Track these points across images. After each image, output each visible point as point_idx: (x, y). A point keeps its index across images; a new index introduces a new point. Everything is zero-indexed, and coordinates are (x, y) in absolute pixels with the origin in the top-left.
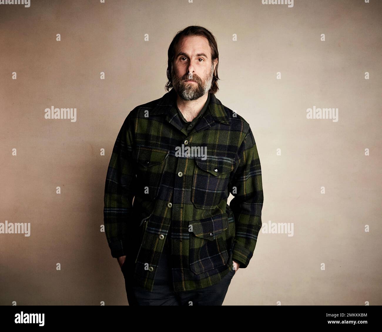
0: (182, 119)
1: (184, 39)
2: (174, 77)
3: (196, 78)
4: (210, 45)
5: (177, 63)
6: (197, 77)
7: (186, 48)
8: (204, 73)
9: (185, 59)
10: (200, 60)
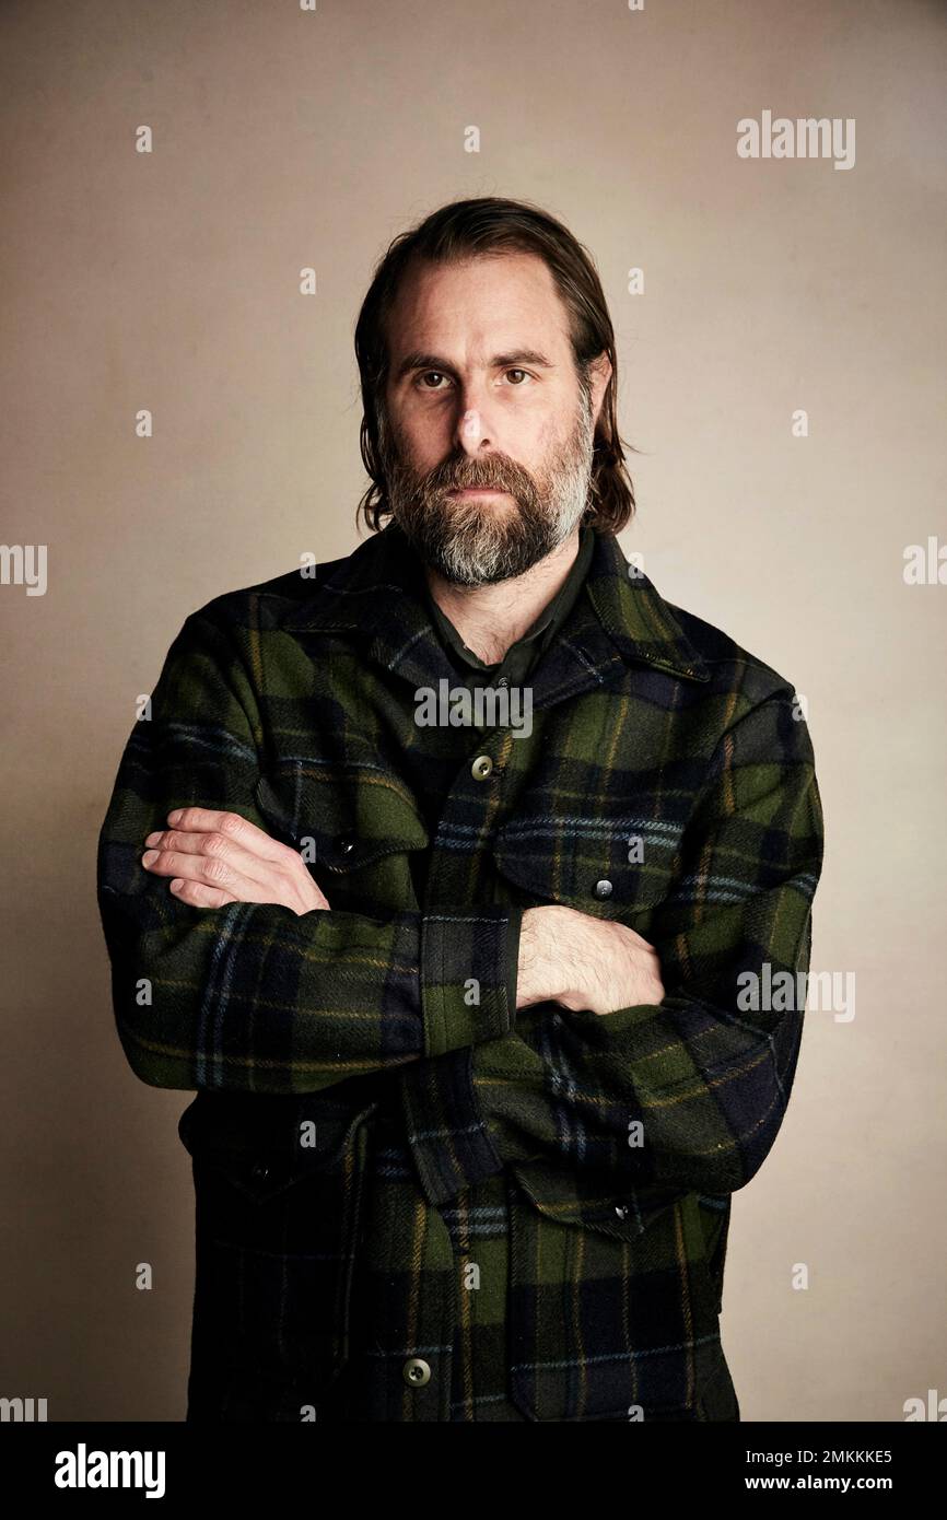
0: (455, 652)
1: (427, 280)
2: (395, 472)
3: (503, 472)
4: (562, 293)
5: (404, 402)
6: (508, 469)
7: (437, 326)
8: (540, 437)
9: (440, 381)
10: (514, 376)
